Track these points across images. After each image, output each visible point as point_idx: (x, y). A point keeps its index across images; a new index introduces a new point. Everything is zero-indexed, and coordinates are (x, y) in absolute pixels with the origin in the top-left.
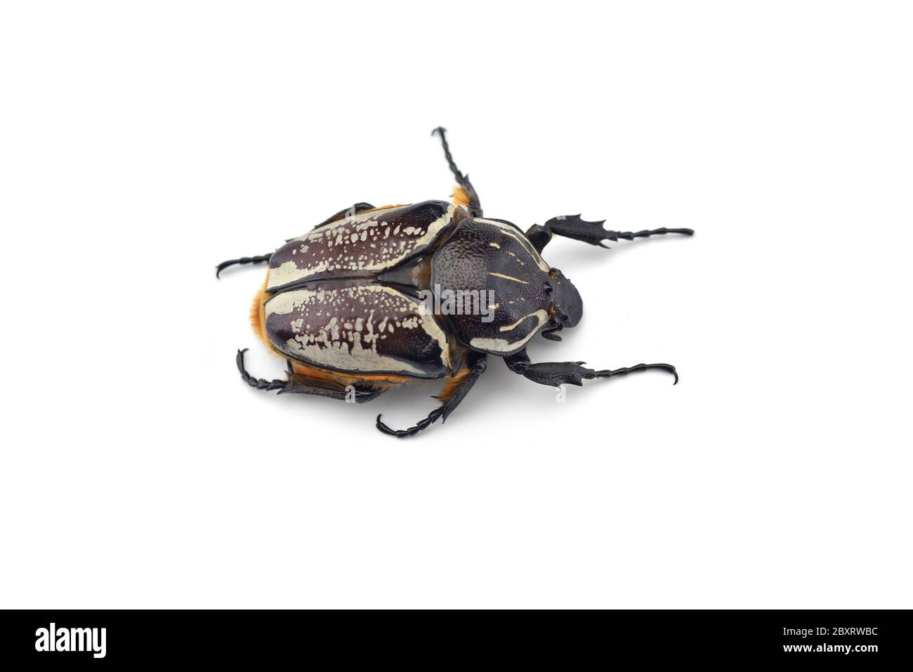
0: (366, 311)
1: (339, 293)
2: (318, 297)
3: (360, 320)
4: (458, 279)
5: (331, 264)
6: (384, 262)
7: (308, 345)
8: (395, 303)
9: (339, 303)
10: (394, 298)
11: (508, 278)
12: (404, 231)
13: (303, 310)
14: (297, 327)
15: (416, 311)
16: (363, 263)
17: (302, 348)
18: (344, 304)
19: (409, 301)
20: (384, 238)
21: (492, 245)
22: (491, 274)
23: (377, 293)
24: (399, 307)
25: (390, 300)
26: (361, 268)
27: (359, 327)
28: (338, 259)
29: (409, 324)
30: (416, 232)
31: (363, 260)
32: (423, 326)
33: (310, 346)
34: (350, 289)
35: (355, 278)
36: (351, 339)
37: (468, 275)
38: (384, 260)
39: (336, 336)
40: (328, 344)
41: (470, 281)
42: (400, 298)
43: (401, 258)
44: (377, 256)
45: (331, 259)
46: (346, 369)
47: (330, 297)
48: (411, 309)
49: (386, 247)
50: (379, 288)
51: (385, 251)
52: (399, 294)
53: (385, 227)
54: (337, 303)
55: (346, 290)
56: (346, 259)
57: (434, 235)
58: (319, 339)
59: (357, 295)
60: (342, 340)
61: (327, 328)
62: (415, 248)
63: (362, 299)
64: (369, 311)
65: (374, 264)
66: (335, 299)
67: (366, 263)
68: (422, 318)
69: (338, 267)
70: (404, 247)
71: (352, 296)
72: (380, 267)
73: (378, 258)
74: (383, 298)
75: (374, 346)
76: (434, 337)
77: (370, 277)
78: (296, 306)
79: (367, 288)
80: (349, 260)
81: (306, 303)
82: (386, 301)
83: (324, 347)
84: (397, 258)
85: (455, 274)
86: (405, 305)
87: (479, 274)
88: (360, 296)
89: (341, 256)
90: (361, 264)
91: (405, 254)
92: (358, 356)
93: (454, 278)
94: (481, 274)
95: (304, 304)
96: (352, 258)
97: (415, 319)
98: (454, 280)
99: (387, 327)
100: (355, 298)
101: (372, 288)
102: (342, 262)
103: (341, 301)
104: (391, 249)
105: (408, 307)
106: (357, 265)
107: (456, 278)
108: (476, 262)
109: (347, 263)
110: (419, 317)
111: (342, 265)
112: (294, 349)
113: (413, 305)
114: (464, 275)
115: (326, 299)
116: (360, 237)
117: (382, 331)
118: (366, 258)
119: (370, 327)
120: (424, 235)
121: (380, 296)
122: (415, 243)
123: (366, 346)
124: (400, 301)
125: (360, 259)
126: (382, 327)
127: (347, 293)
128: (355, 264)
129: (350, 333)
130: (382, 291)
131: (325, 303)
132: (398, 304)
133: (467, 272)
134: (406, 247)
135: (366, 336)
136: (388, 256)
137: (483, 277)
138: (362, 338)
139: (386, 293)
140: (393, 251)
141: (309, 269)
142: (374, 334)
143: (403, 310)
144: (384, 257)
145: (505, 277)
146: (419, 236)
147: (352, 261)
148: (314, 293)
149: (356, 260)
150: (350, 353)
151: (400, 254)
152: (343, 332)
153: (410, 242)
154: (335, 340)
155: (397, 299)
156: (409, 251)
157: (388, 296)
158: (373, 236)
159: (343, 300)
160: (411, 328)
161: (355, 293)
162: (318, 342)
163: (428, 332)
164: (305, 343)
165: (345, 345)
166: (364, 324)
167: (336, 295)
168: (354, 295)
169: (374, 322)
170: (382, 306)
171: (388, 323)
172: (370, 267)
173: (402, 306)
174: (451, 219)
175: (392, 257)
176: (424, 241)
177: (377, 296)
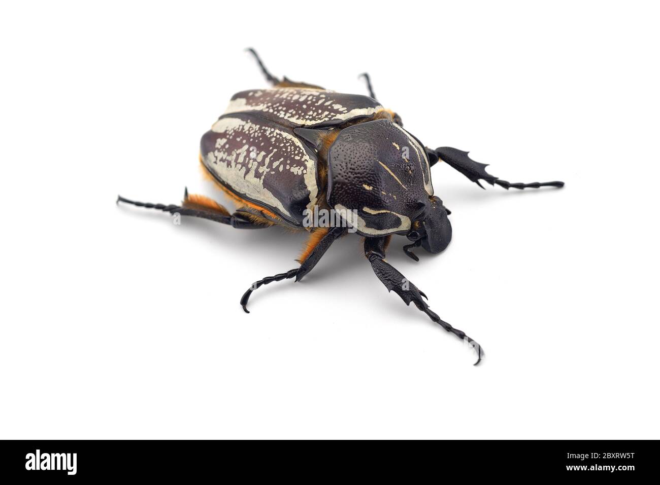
0: (271, 148)
1: (260, 129)
2: (245, 127)
3: (263, 153)
4: (352, 153)
5: (268, 107)
6: (305, 120)
7: (220, 160)
8: (294, 151)
9: (256, 136)
10: (296, 147)
11: (392, 174)
12: (333, 105)
13: (230, 133)
14: (219, 144)
15: (306, 163)
16: (290, 115)
17: (215, 163)
18: (258, 137)
19: (305, 153)
20: (316, 104)
21: (394, 144)
22: (380, 162)
23: (286, 139)
24: (295, 155)
25: (292, 148)
26: (286, 118)
27: (260, 159)
28: (274, 106)
29: (296, 170)
30: (341, 110)
31: (291, 113)
32: (305, 176)
33: (221, 162)
34: (270, 129)
35: (277, 123)
36: (250, 166)
37: (361, 154)
38: (306, 119)
39: (241, 159)
40: (233, 164)
41: (360, 158)
42: (300, 149)
43: (319, 121)
44: (303, 114)
45: (270, 104)
46: (238, 191)
47: (253, 129)
48: (303, 160)
49: (313, 111)
50: (289, 136)
51: (311, 113)
52: (301, 146)
53: (322, 98)
54: (254, 135)
55: (267, 128)
56: (280, 108)
57: (352, 116)
58: (229, 158)
59: (272, 135)
60: (244, 164)
61: (238, 152)
62: (332, 119)
63: (274, 139)
64: (273, 149)
65: (298, 119)
66: (256, 132)
67: (293, 116)
68: (307, 170)
69: (271, 111)
70: (326, 115)
71: (267, 134)
72: (300, 122)
73: (303, 116)
74: (289, 144)
75: (263, 177)
76: (309, 188)
77: (288, 127)
78: (228, 129)
79: (282, 133)
80: (282, 110)
81: (235, 129)
82: (289, 147)
83: (230, 166)
84: (315, 120)
85: (352, 148)
86: (300, 155)
87: (370, 157)
88: (273, 136)
89: (278, 105)
90: (288, 115)
91: (324, 120)
92: (249, 182)
93: (349, 151)
94: (372, 158)
95: (233, 129)
96: (284, 109)
97: (302, 168)
98: (349, 152)
99: (279, 166)
100: (269, 136)
101: (285, 134)
102: (276, 109)
103: (258, 135)
104: (315, 113)
105: (302, 157)
106: (285, 115)
107: (351, 152)
108: (372, 147)
109: (278, 111)
110: (306, 168)
111: (274, 111)
112: (210, 161)
113: (306, 157)
114: (358, 152)
115: (249, 130)
116: (299, 98)
117: (274, 167)
118: (294, 112)
119: (267, 160)
120: (344, 113)
121: (287, 142)
122: (335, 116)
123: (258, 176)
124: (299, 151)
125: (290, 111)
126: (276, 164)
127: (265, 131)
128: (284, 113)
129: (251, 161)
130: (290, 139)
131: (247, 132)
132: (296, 152)
133: (362, 152)
134: (326, 116)
135: (261, 167)
136: (311, 117)
137: (372, 161)
138: (258, 168)
139: (293, 142)
140: (316, 115)
141: (252, 106)
142: (267, 168)
143: (297, 158)
144: (307, 117)
145: (390, 172)
146: (341, 113)
147: (284, 111)
148: (244, 123)
149: (286, 112)
150: (244, 177)
151: (320, 119)
152: (247, 159)
153: (332, 114)
154: (239, 163)
155: (298, 149)
156: (327, 119)
157: (293, 144)
158: (309, 101)
159: (260, 135)
160: (296, 173)
161: (272, 132)
162: (228, 160)
163: (306, 182)
164: (219, 159)
165: (244, 169)
166: (265, 157)
167: (257, 129)
168: (270, 134)
169: (272, 159)
170: (284, 150)
171: (281, 163)
172: (293, 120)
173: (298, 155)
174: (374, 113)
175: (314, 119)
176: (342, 117)
177: (285, 141)
